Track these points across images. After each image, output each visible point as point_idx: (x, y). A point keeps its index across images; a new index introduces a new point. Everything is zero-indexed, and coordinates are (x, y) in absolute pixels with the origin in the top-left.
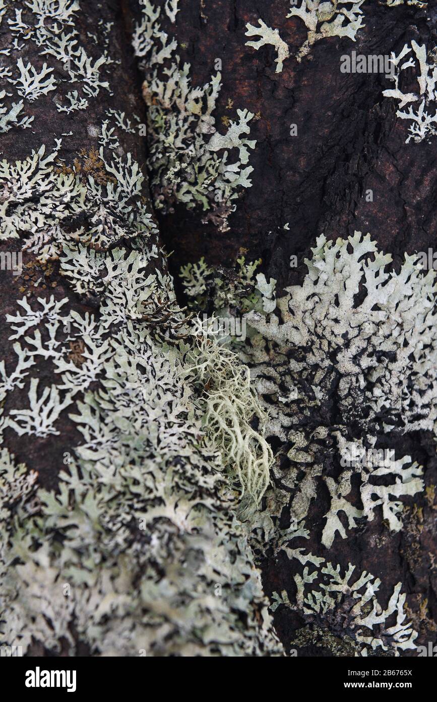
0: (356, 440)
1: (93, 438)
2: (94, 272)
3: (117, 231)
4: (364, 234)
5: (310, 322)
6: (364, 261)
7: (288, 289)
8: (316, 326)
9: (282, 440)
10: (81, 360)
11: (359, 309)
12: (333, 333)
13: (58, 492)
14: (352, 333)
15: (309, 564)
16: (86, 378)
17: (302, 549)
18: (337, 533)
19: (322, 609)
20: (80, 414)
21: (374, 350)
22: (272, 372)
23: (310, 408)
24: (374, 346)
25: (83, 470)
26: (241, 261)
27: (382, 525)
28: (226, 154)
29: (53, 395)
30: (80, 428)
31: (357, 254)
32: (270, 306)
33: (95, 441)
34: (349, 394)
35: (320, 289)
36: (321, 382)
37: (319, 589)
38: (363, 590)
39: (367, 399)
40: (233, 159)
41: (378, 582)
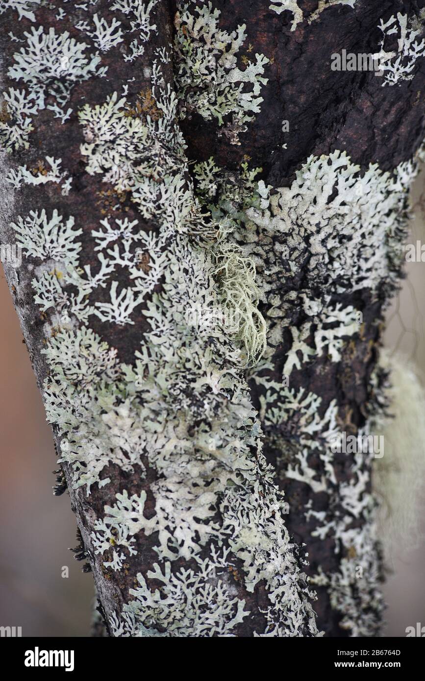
0: (316, 299)
1: (158, 327)
2: (153, 197)
3: (168, 161)
4: (342, 152)
5: (294, 217)
6: (338, 170)
7: (279, 190)
8: (297, 219)
9: (264, 302)
10: (148, 269)
11: (330, 205)
12: (309, 223)
13: (135, 366)
14: (324, 223)
15: (272, 389)
16: (151, 282)
17: (268, 378)
18: (294, 366)
19: (278, 421)
20: (148, 310)
21: (338, 234)
22: (259, 250)
23: (285, 277)
24: (337, 230)
25: (151, 350)
26: (245, 166)
27: (327, 358)
28: (242, 85)
29: (128, 296)
30: (149, 320)
31: (335, 166)
32: (265, 204)
33: (159, 330)
34: (316, 267)
35: (303, 191)
36: (296, 258)
37: (276, 406)
38: (308, 407)
39: (328, 270)
40: (247, 90)
41: (320, 400)
